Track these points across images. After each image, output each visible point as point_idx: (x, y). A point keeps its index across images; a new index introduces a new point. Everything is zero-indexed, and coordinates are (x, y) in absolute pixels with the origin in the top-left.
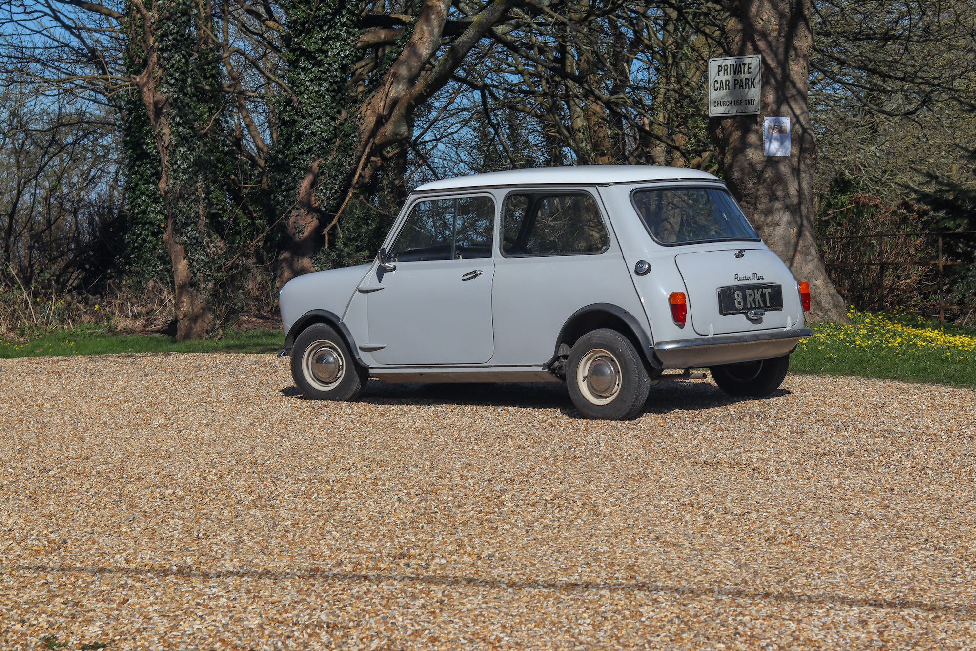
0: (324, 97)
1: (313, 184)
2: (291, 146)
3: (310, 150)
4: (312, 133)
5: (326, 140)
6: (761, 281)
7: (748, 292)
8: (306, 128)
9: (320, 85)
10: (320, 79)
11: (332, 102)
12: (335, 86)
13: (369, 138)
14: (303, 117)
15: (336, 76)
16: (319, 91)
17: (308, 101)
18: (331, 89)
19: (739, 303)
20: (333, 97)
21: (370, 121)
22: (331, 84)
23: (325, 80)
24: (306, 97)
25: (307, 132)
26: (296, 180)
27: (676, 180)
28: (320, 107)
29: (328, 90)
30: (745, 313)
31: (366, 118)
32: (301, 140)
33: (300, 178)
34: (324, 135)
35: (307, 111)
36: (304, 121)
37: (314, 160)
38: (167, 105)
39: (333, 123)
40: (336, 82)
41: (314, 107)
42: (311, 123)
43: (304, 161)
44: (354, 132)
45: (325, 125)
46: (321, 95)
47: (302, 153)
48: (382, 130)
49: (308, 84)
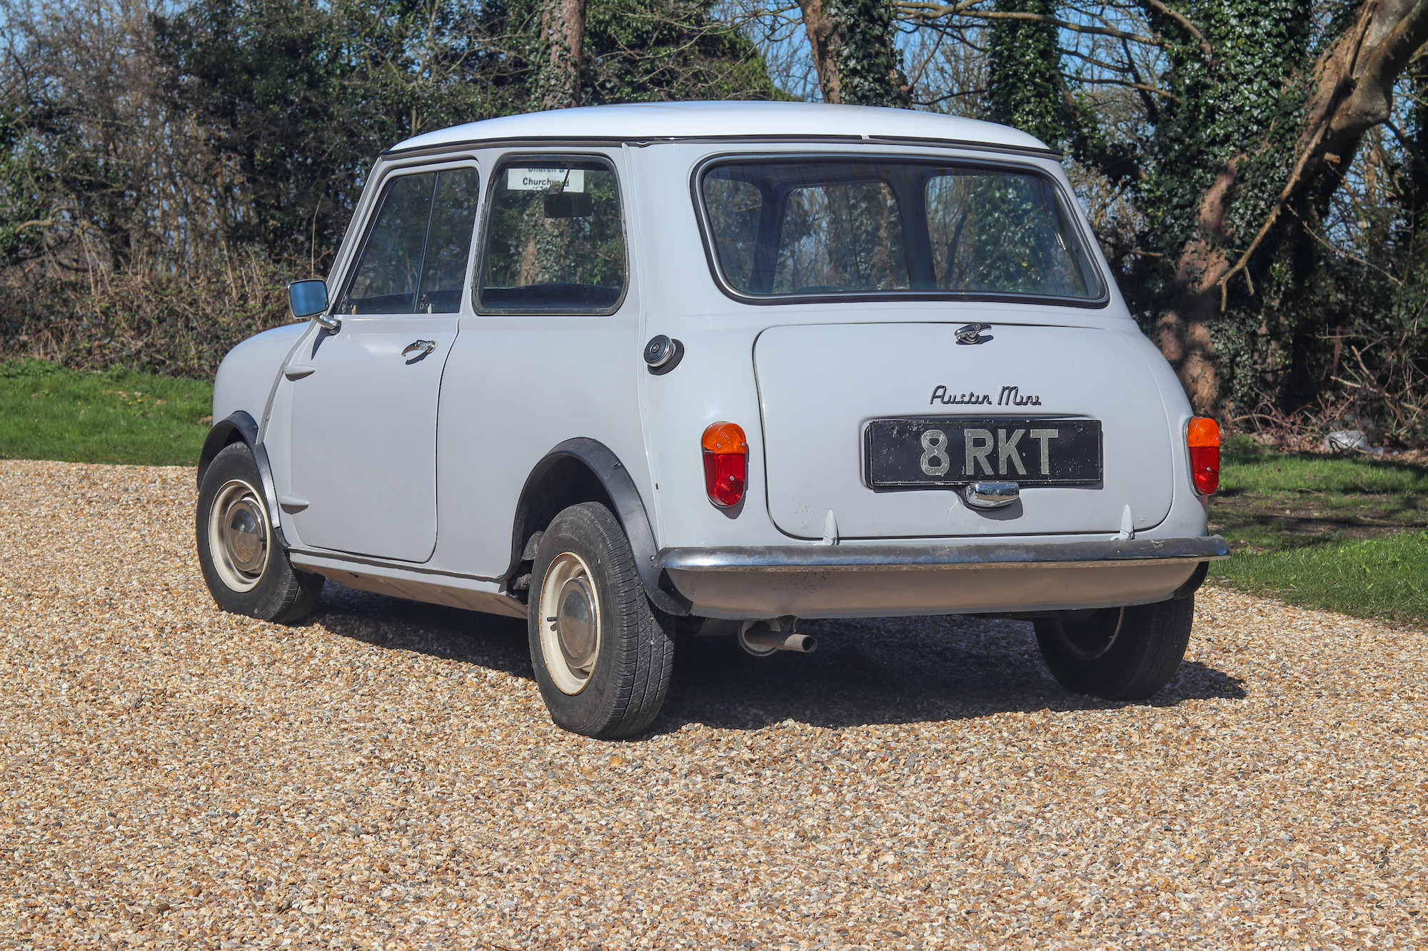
0: (1262, 45)
1: (1227, 199)
2: (1197, 129)
3: (1227, 137)
4: (1235, 108)
5: (1259, 122)
6: (1030, 409)
7: (969, 434)
8: (1224, 97)
9: (1255, 24)
10: (1256, 13)
11: (1276, 55)
12: (1282, 27)
13: (1322, 118)
14: (1222, 79)
15: (1285, 10)
16: (1252, 35)
17: (1232, 52)
18: (1275, 31)
19: (935, 462)
20: (1278, 46)
21: (1326, 88)
22: (1276, 23)
23: (1266, 16)
24: (1229, 44)
25: (1225, 106)
26: (1197, 191)
27: (857, 139)
28: (1252, 63)
29: (1269, 34)
30: (958, 489)
31: (1321, 84)
32: (1214, 120)
33: (1203, 186)
34: (1256, 113)
35: (1227, 69)
36: (1222, 87)
37: (1233, 154)
38: (836, 38)
39: (1273, 92)
40: (1285, 20)
41: (1241, 64)
42: (1234, 91)
43: (1215, 157)
44: (1298, 109)
45: (1259, 95)
46: (1256, 42)
47: (1213, 142)
48: (1344, 105)
49: (1233, 22)
